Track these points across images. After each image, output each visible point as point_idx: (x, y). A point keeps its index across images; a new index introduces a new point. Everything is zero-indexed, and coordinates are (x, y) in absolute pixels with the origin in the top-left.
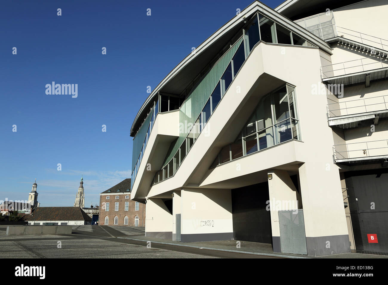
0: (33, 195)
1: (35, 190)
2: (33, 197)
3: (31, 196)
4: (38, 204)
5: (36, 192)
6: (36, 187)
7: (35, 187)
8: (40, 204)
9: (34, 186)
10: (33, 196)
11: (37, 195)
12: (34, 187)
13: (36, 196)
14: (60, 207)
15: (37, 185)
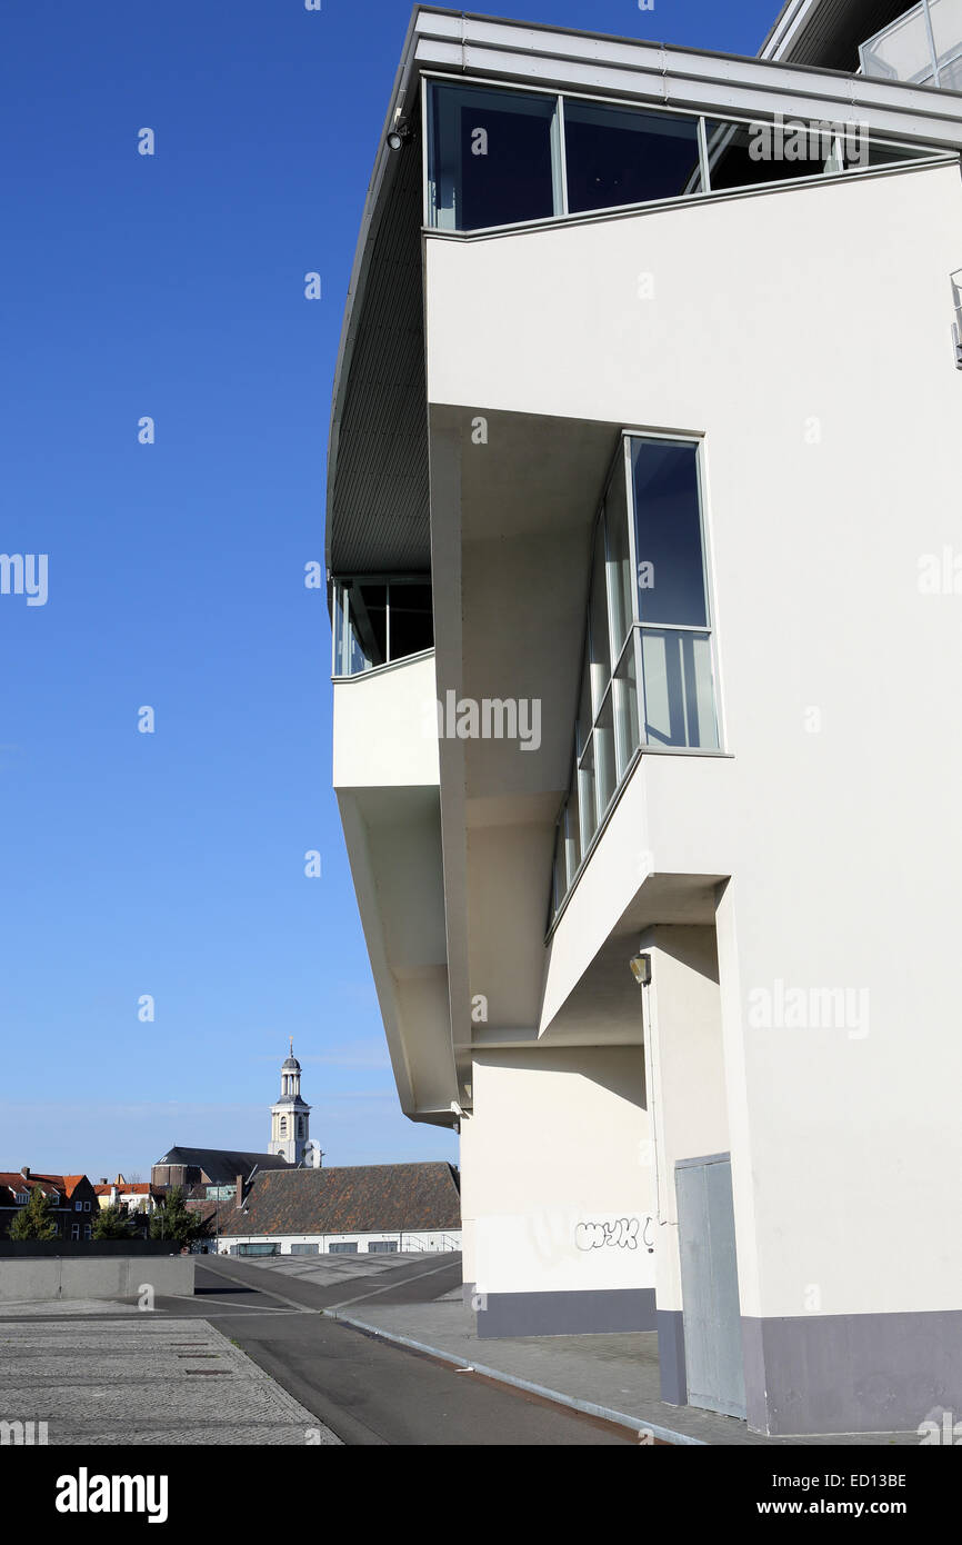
0: (288, 1117)
1: (293, 1090)
2: (291, 1121)
3: (278, 1120)
4: (316, 1153)
5: (298, 1100)
6: (298, 1076)
7: (292, 1075)
8: (322, 1155)
9: (287, 1072)
10: (287, 1120)
11: (307, 1114)
12: (286, 1076)
13: (304, 1118)
14: (362, 1169)
15: (298, 1066)
